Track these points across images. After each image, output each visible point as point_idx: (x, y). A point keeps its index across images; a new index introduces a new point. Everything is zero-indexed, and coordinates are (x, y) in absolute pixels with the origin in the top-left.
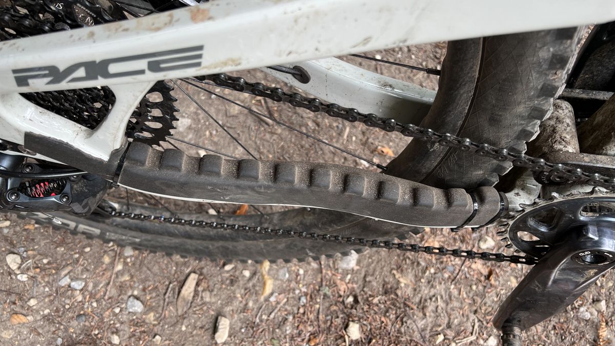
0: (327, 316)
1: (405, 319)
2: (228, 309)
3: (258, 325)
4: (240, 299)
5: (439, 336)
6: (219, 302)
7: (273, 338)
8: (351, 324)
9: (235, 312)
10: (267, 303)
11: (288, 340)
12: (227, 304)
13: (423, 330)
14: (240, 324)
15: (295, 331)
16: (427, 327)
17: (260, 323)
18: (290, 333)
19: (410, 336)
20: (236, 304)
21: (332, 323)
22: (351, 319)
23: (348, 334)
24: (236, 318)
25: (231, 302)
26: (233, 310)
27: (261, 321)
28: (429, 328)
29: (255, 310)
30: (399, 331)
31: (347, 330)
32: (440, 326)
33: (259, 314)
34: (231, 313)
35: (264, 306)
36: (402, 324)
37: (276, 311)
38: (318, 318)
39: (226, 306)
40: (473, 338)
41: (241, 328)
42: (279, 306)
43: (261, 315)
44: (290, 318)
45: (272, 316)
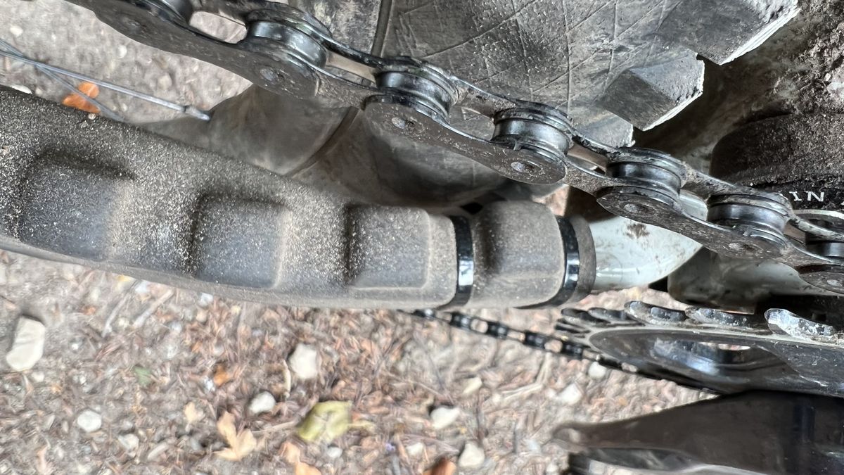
0: (254, 328)
1: (408, 347)
2: (45, 302)
3: (108, 338)
4: (74, 283)
5: (471, 380)
6: (28, 286)
7: (138, 365)
8: (301, 349)
9: (60, 307)
10: (129, 296)
11: (168, 371)
12: (44, 292)
13: (442, 369)
14: (69, 334)
15: (186, 355)
16: (452, 363)
17: (113, 334)
18: (175, 357)
19: (416, 378)
20: (64, 292)
21: (263, 343)
22: (301, 339)
23: (294, 368)
24: (62, 321)
25: (53, 289)
26: (57, 305)
27: (116, 330)
28: (454, 366)
29: (104, 307)
30: (394, 370)
31: (292, 360)
32: (476, 362)
33: (112, 317)
34: (53, 309)
35: (121, 304)
36: (402, 356)
37: (147, 313)
38: (235, 331)
39: (43, 295)
40: (536, 387)
41: (73, 341)
42: (154, 305)
43: (117, 318)
44: (176, 329)
45: (138, 323)
